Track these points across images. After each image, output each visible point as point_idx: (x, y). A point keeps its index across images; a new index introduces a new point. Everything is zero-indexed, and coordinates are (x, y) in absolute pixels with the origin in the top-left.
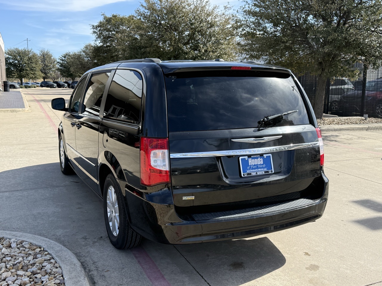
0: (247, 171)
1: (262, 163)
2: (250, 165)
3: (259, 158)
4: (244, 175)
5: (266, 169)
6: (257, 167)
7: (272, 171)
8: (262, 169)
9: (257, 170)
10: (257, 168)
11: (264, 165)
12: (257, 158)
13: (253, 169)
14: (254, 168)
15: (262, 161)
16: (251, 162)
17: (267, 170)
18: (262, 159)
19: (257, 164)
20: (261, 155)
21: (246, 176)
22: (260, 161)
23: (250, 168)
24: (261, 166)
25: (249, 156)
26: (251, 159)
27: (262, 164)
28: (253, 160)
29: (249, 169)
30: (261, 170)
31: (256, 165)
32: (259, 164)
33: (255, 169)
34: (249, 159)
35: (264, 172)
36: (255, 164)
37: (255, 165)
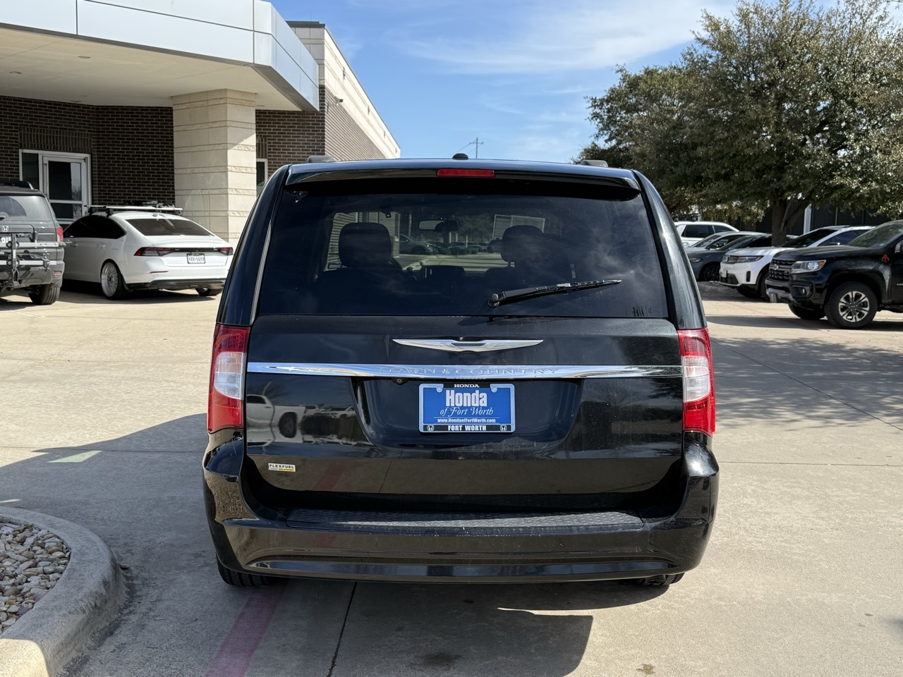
0: (439, 421)
1: (485, 405)
2: (448, 404)
3: (477, 391)
4: (425, 428)
5: (494, 421)
6: (469, 412)
7: (509, 428)
8: (484, 420)
9: (469, 421)
10: (470, 415)
11: (490, 411)
12: (472, 391)
13: (455, 416)
14: (460, 416)
15: (485, 399)
16: (453, 398)
17: (496, 422)
18: (485, 395)
19: (469, 405)
20: (484, 384)
21: (431, 430)
22: (480, 399)
23: (449, 413)
24: (481, 412)
25: (449, 383)
26: (453, 391)
27: (484, 408)
28: (458, 394)
29: (446, 416)
30: (479, 421)
31: (467, 407)
32: (476, 407)
33: (462, 416)
34: (448, 392)
35: (484, 428)
36: (465, 405)
37: (462, 408)
